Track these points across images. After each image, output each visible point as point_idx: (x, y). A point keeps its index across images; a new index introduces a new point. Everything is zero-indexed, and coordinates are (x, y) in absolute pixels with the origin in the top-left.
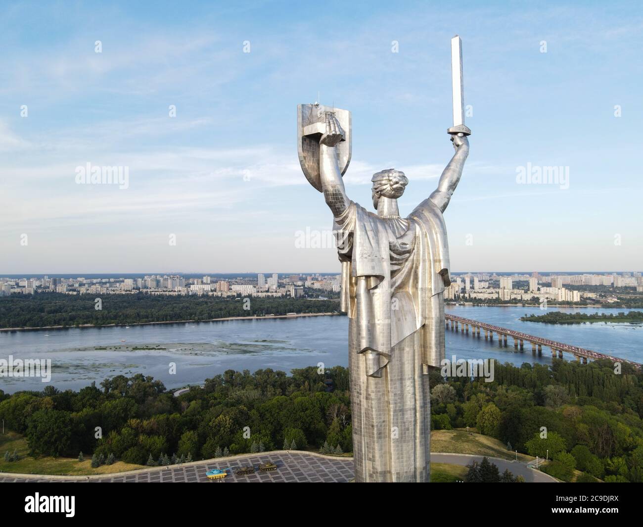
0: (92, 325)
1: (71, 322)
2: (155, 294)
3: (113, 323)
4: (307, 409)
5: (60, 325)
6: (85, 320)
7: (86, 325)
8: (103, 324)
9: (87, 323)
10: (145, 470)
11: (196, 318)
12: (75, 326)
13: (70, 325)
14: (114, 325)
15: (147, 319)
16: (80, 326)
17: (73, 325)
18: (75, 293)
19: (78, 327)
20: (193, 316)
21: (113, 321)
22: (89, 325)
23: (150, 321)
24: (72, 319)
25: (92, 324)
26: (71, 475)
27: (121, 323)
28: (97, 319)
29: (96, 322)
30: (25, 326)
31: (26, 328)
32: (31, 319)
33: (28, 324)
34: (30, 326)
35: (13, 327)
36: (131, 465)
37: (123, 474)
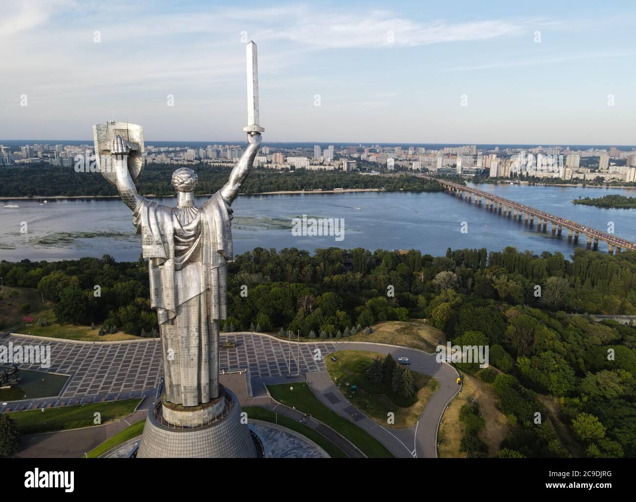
0: (154, 196)
2: (213, 165)
3: (172, 194)
4: (280, 298)
6: (148, 191)
7: (149, 195)
8: (162, 195)
10: (137, 341)
11: (247, 191)
14: (173, 196)
15: (202, 191)
20: (244, 189)
23: (205, 194)
25: (154, 194)
26: (83, 340)
28: (158, 190)
29: (157, 193)
30: (98, 194)
31: (98, 197)
32: (101, 189)
33: (99, 193)
34: (102, 195)
35: (87, 195)
36: (129, 336)
37: (118, 342)
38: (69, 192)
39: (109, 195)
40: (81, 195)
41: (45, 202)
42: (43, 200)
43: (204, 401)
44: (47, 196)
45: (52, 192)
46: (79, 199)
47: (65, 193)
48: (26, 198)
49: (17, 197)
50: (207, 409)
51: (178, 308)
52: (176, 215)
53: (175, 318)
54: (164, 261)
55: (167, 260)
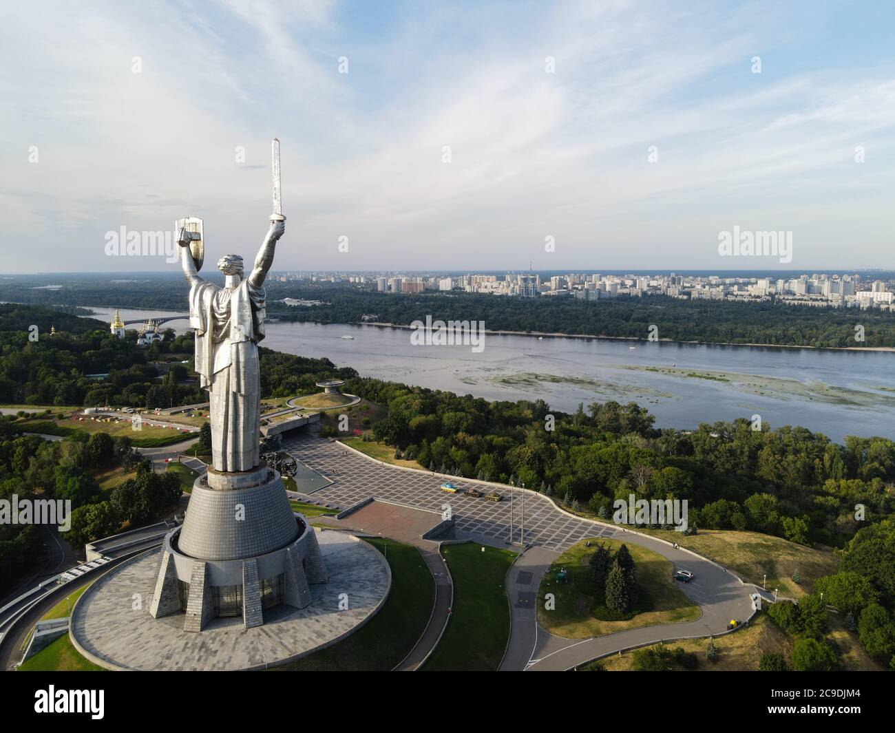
2: (790, 303)
3: (696, 340)
6: (663, 333)
8: (684, 340)
9: (665, 337)
11: (818, 344)
15: (741, 339)
18: (685, 297)
20: (814, 339)
21: (696, 337)
23: (746, 342)
25: (670, 338)
27: (706, 340)
28: (678, 333)
29: (676, 336)
30: (601, 334)
31: (601, 337)
32: (606, 327)
33: (603, 332)
34: (605, 335)
35: (588, 334)
36: (418, 466)
37: (402, 468)
38: (569, 329)
39: (613, 336)
40: (581, 333)
41: (541, 338)
42: (539, 336)
43: (230, 469)
44: (546, 332)
45: (551, 328)
46: (578, 338)
47: (565, 329)
48: (524, 333)
49: (516, 331)
50: (230, 477)
51: (213, 377)
52: (218, 294)
53: (211, 385)
54: (203, 333)
55: (205, 332)
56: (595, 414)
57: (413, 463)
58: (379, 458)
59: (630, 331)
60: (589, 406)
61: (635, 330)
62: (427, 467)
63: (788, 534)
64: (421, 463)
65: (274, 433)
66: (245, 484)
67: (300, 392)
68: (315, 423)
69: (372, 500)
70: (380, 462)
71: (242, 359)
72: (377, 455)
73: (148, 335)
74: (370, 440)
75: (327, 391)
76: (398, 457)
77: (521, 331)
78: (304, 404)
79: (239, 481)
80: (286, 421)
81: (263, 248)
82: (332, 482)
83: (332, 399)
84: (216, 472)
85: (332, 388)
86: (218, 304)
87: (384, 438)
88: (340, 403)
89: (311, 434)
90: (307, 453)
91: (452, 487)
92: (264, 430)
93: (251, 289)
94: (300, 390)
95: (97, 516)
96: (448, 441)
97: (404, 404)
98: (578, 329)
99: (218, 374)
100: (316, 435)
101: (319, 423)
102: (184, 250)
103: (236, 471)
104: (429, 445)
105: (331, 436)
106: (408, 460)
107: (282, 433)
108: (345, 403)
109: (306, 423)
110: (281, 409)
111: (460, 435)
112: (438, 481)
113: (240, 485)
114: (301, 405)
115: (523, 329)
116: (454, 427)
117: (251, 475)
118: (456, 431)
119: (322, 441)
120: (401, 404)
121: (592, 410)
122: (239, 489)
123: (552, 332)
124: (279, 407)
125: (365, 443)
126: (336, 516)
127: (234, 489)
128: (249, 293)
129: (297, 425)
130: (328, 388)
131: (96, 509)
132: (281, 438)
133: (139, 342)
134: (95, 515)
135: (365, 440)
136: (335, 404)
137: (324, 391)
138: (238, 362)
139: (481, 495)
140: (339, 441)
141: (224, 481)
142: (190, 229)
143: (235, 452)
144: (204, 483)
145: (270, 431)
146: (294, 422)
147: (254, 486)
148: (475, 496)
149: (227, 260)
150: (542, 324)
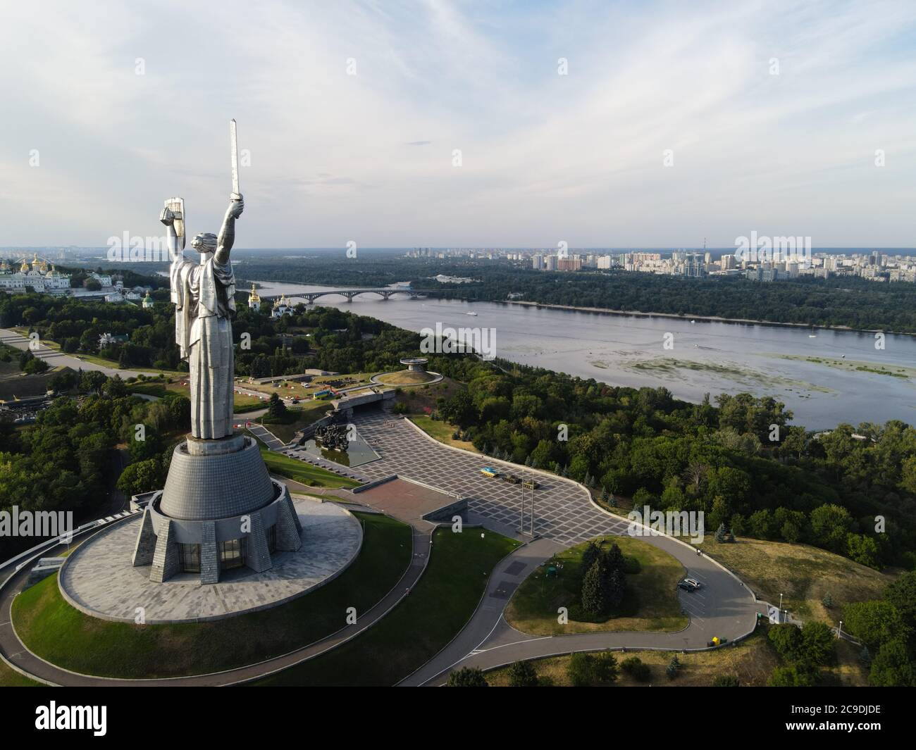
0: (848, 328)
1: (821, 320)
3: (880, 328)
4: (663, 458)
5: (806, 323)
6: (840, 320)
8: (865, 328)
9: (842, 324)
10: (468, 453)
12: (824, 326)
13: (819, 324)
14: (880, 331)
16: (832, 327)
17: (823, 325)
19: (828, 328)
21: (881, 325)
22: (844, 327)
24: (824, 316)
25: (848, 326)
27: (893, 329)
28: (859, 320)
29: (855, 324)
30: (764, 318)
31: (764, 322)
32: (771, 311)
33: (766, 317)
34: (768, 320)
36: (472, 447)
37: (455, 449)
38: (728, 312)
39: (778, 321)
40: (741, 317)
41: (693, 322)
43: (202, 437)
44: (701, 315)
45: (707, 312)
46: (738, 323)
47: (723, 313)
48: (676, 315)
49: (667, 313)
50: (202, 444)
51: (189, 348)
52: (194, 271)
53: (189, 357)
54: (180, 307)
55: (182, 306)
56: (722, 405)
57: (469, 444)
58: (437, 437)
59: (800, 317)
60: (716, 397)
61: (806, 316)
62: (480, 449)
63: (852, 553)
64: (475, 445)
65: (345, 407)
66: (215, 451)
67: (387, 369)
68: (390, 400)
69: (396, 478)
70: (435, 441)
71: (208, 333)
72: (437, 434)
73: (281, 309)
74: (438, 420)
75: (410, 368)
76: (456, 437)
77: (673, 313)
78: (386, 381)
79: (210, 448)
80: (360, 396)
81: (223, 227)
82: (380, 457)
83: (413, 377)
84: (192, 438)
85: (415, 366)
86: (192, 280)
87: (449, 418)
88: (421, 381)
89: (385, 410)
90: (371, 428)
91: (492, 471)
92: (335, 403)
93: (215, 267)
94: (388, 366)
95: (145, 472)
96: (512, 425)
97: (480, 385)
98: (738, 313)
99: (193, 347)
100: (389, 411)
101: (394, 400)
102: (168, 228)
103: (208, 438)
104: (492, 426)
105: (402, 413)
106: (465, 441)
107: (353, 407)
108: (426, 380)
109: (380, 398)
110: (362, 384)
111: (527, 419)
112: (483, 464)
113: (211, 452)
114: (383, 381)
115: (676, 312)
116: (522, 411)
117: (220, 444)
118: (525, 415)
119: (392, 417)
120: (478, 384)
121: (719, 402)
122: (208, 455)
123: (706, 316)
124: (361, 381)
125: (433, 421)
126: (352, 490)
127: (205, 455)
128: (214, 269)
129: (370, 400)
130: (412, 365)
131: (145, 465)
132: (351, 412)
133: (273, 314)
134: (142, 470)
135: (433, 419)
136: (416, 381)
137: (408, 368)
138: (205, 336)
139: (519, 481)
140: (408, 418)
141: (197, 447)
142: (174, 209)
143: (207, 421)
144: (184, 449)
145: (340, 404)
146: (367, 397)
147: (223, 454)
148: (512, 482)
149: (198, 238)
150: (697, 306)
